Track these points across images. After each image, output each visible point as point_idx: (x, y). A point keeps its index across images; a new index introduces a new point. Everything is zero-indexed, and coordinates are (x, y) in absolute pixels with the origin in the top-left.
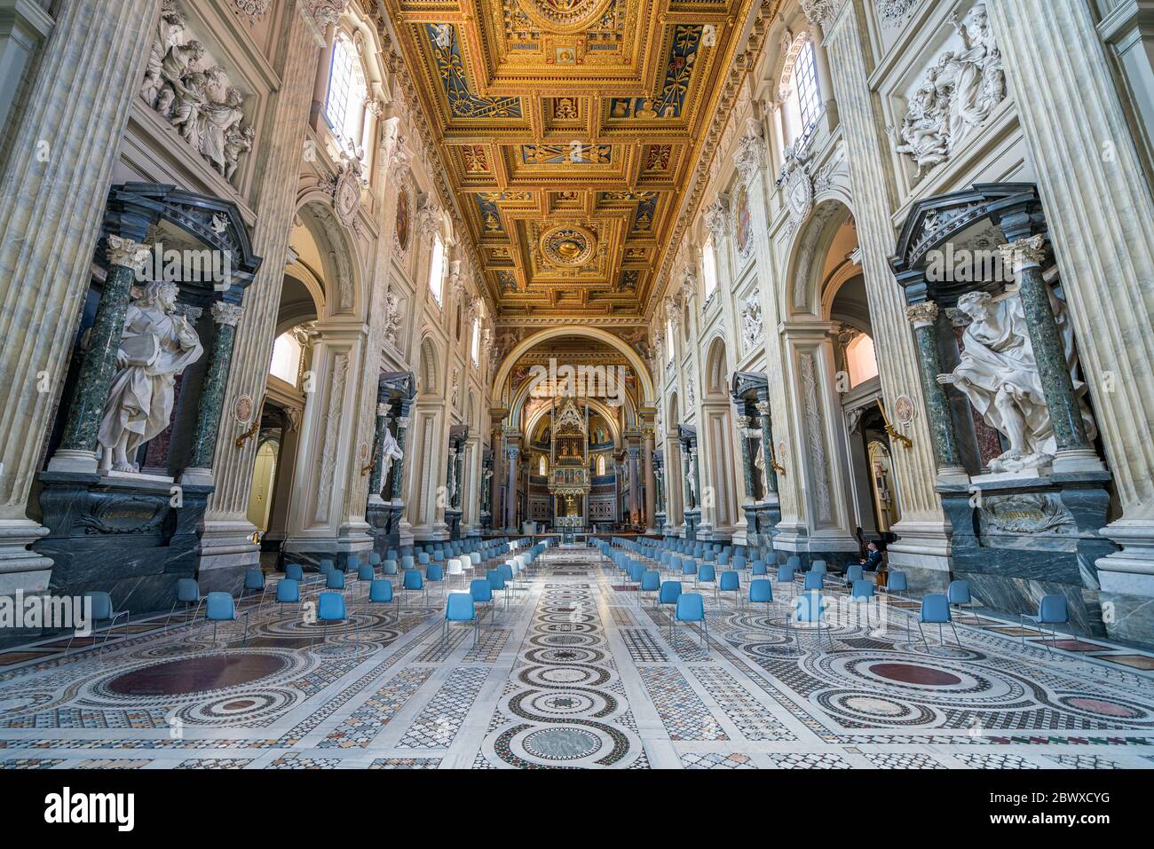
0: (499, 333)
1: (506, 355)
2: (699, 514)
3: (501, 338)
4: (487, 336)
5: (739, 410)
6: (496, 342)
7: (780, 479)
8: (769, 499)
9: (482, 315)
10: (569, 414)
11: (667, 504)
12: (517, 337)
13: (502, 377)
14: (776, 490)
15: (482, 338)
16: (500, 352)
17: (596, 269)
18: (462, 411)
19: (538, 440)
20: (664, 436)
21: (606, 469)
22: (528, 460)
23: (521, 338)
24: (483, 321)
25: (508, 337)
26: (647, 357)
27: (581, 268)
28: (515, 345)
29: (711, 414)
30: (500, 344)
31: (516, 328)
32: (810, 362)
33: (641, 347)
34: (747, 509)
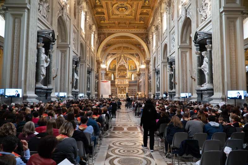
0: (99, 35)
1: (101, 42)
2: (159, 94)
3: (100, 36)
4: (96, 37)
5: (169, 67)
6: (98, 37)
7: (176, 85)
8: (173, 90)
9: (94, 30)
10: (122, 62)
11: (152, 90)
12: (105, 36)
13: (100, 50)
14: (175, 88)
15: (94, 37)
16: (99, 41)
17: (132, 15)
18: (90, 62)
19: (111, 68)
20: (152, 70)
21: (134, 78)
22: (108, 75)
23: (106, 36)
24: (94, 32)
25: (102, 36)
26: (148, 43)
27: (127, 15)
28: (104, 39)
29: (164, 65)
30: (99, 39)
31: (104, 33)
32: (185, 56)
33: (146, 40)
34: (169, 93)
